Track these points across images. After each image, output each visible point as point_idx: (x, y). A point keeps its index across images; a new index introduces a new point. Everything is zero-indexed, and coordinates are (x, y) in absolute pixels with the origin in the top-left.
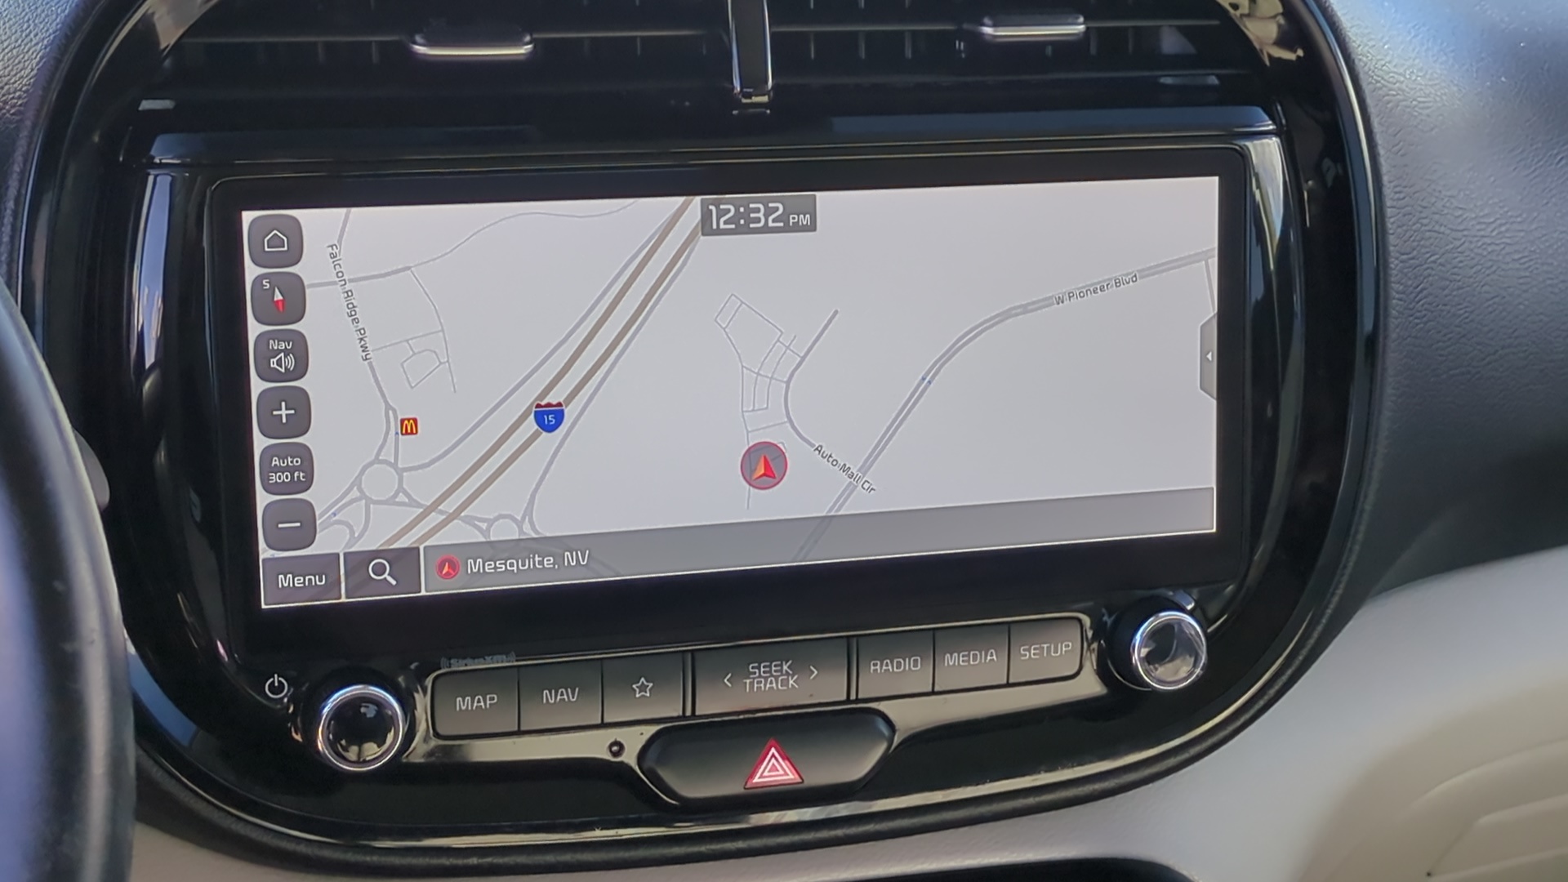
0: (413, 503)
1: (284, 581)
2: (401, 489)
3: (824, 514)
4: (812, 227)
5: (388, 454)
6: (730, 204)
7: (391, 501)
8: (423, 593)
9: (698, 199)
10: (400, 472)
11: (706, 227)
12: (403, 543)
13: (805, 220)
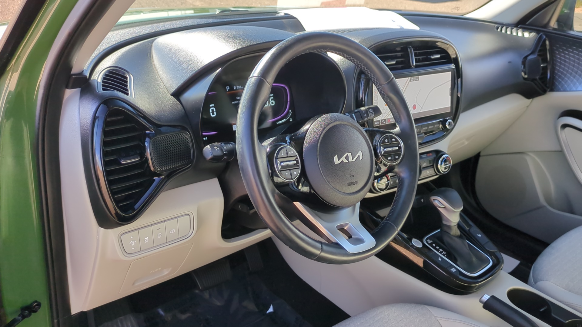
0: (386, 114)
1: (376, 123)
2: (385, 112)
3: (419, 112)
4: (418, 80)
5: (384, 109)
6: (412, 78)
7: (384, 114)
8: (387, 123)
9: (409, 78)
10: (385, 110)
11: (410, 81)
12: (385, 118)
13: (418, 79)
